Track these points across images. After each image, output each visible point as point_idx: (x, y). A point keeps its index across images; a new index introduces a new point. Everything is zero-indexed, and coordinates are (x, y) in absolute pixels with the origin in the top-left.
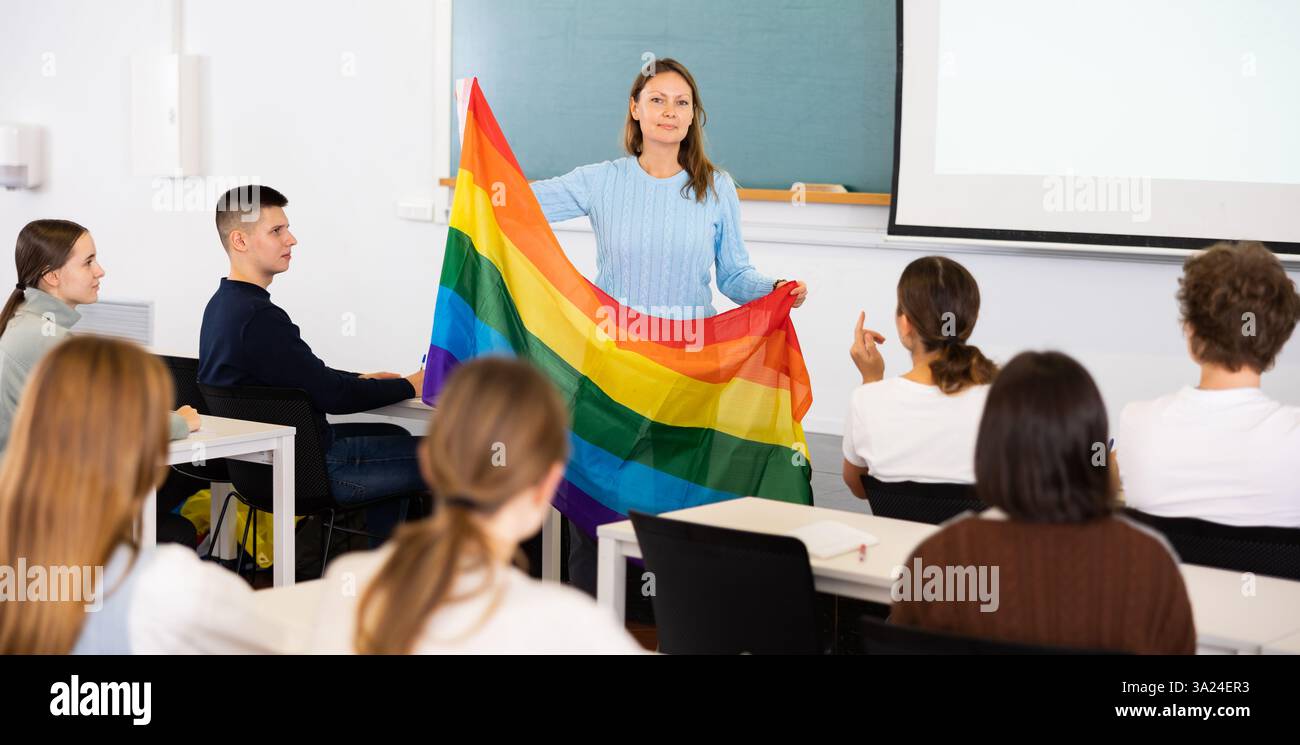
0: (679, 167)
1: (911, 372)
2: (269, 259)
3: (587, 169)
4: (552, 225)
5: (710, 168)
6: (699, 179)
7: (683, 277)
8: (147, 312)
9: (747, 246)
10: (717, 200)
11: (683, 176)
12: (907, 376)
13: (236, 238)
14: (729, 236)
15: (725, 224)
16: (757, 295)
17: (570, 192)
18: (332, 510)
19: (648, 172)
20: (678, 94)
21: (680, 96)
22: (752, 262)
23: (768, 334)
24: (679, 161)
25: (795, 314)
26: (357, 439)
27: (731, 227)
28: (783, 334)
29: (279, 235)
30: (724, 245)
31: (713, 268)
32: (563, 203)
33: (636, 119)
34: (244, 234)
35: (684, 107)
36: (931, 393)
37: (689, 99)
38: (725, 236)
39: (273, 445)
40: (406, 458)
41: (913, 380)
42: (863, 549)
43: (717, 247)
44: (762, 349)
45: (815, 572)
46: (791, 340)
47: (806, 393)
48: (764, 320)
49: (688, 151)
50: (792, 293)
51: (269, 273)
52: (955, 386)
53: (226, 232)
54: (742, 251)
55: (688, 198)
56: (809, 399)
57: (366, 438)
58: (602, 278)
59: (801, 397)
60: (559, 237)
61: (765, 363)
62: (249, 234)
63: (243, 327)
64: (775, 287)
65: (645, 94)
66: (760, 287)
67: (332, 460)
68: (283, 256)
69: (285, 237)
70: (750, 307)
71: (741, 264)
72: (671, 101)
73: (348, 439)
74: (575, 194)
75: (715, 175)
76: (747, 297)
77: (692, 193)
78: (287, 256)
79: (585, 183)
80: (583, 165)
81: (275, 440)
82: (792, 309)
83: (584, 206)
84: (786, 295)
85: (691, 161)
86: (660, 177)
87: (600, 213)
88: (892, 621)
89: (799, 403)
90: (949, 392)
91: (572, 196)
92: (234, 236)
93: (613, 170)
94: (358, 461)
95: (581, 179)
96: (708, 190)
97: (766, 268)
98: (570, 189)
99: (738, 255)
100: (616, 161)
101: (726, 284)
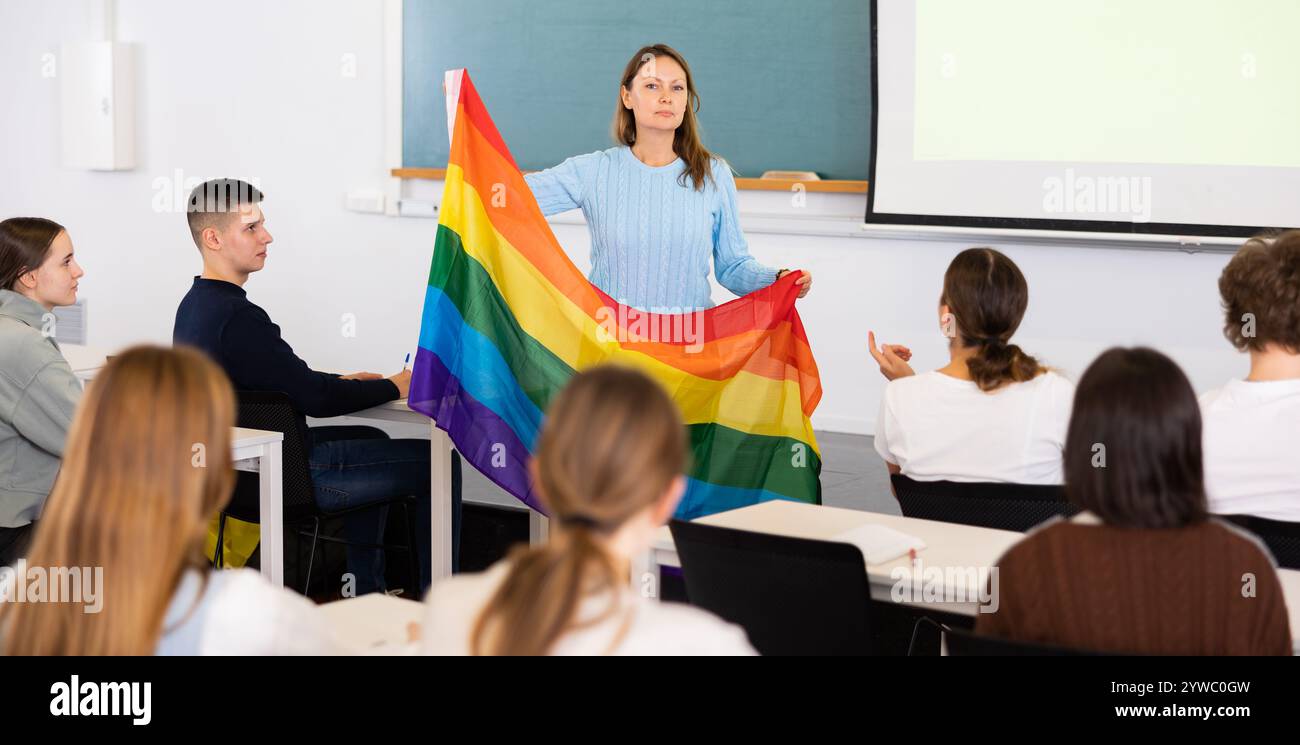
0: (674, 155)
1: (949, 366)
2: (244, 257)
3: (579, 160)
4: (546, 218)
5: (706, 156)
6: (696, 168)
7: (683, 268)
8: (80, 311)
9: (747, 238)
10: (715, 188)
11: (679, 164)
12: (942, 371)
13: (208, 236)
14: (727, 226)
15: (723, 215)
16: (759, 286)
17: (562, 185)
18: (317, 518)
19: (643, 162)
20: (673, 79)
21: (675, 81)
22: (750, 252)
23: (773, 326)
24: (674, 149)
25: (801, 305)
26: (339, 443)
27: (729, 215)
28: (788, 325)
29: (253, 232)
30: (723, 235)
31: (711, 260)
32: (556, 196)
33: (628, 107)
34: (217, 232)
35: (680, 92)
36: (967, 387)
37: (684, 83)
38: (723, 226)
39: (260, 452)
40: (390, 462)
41: (950, 375)
42: (912, 554)
43: (716, 237)
44: (767, 342)
45: (871, 580)
46: (797, 331)
47: (814, 387)
48: (766, 312)
49: (682, 139)
50: (797, 283)
51: (244, 272)
52: (993, 383)
53: (198, 229)
54: (740, 241)
55: (685, 186)
56: (818, 392)
57: (348, 442)
58: (597, 273)
59: (810, 390)
60: (556, 231)
61: (770, 355)
62: (223, 232)
63: (222, 329)
64: (778, 277)
65: (637, 82)
66: (761, 278)
67: (316, 466)
68: (258, 255)
69: (260, 235)
70: (751, 298)
71: (741, 254)
72: (666, 86)
73: (330, 443)
74: (568, 186)
75: (712, 163)
76: (748, 287)
77: (689, 181)
78: (263, 255)
79: (577, 173)
80: (573, 156)
81: (262, 446)
82: (797, 299)
83: (577, 198)
84: (790, 285)
85: (687, 149)
86: (656, 165)
87: (595, 205)
88: (979, 632)
89: (807, 398)
90: (987, 390)
91: (565, 189)
92: (207, 233)
93: (605, 158)
94: (341, 466)
95: (574, 171)
96: (706, 178)
97: (767, 258)
98: (563, 181)
99: (737, 245)
100: (608, 151)
101: (725, 276)
